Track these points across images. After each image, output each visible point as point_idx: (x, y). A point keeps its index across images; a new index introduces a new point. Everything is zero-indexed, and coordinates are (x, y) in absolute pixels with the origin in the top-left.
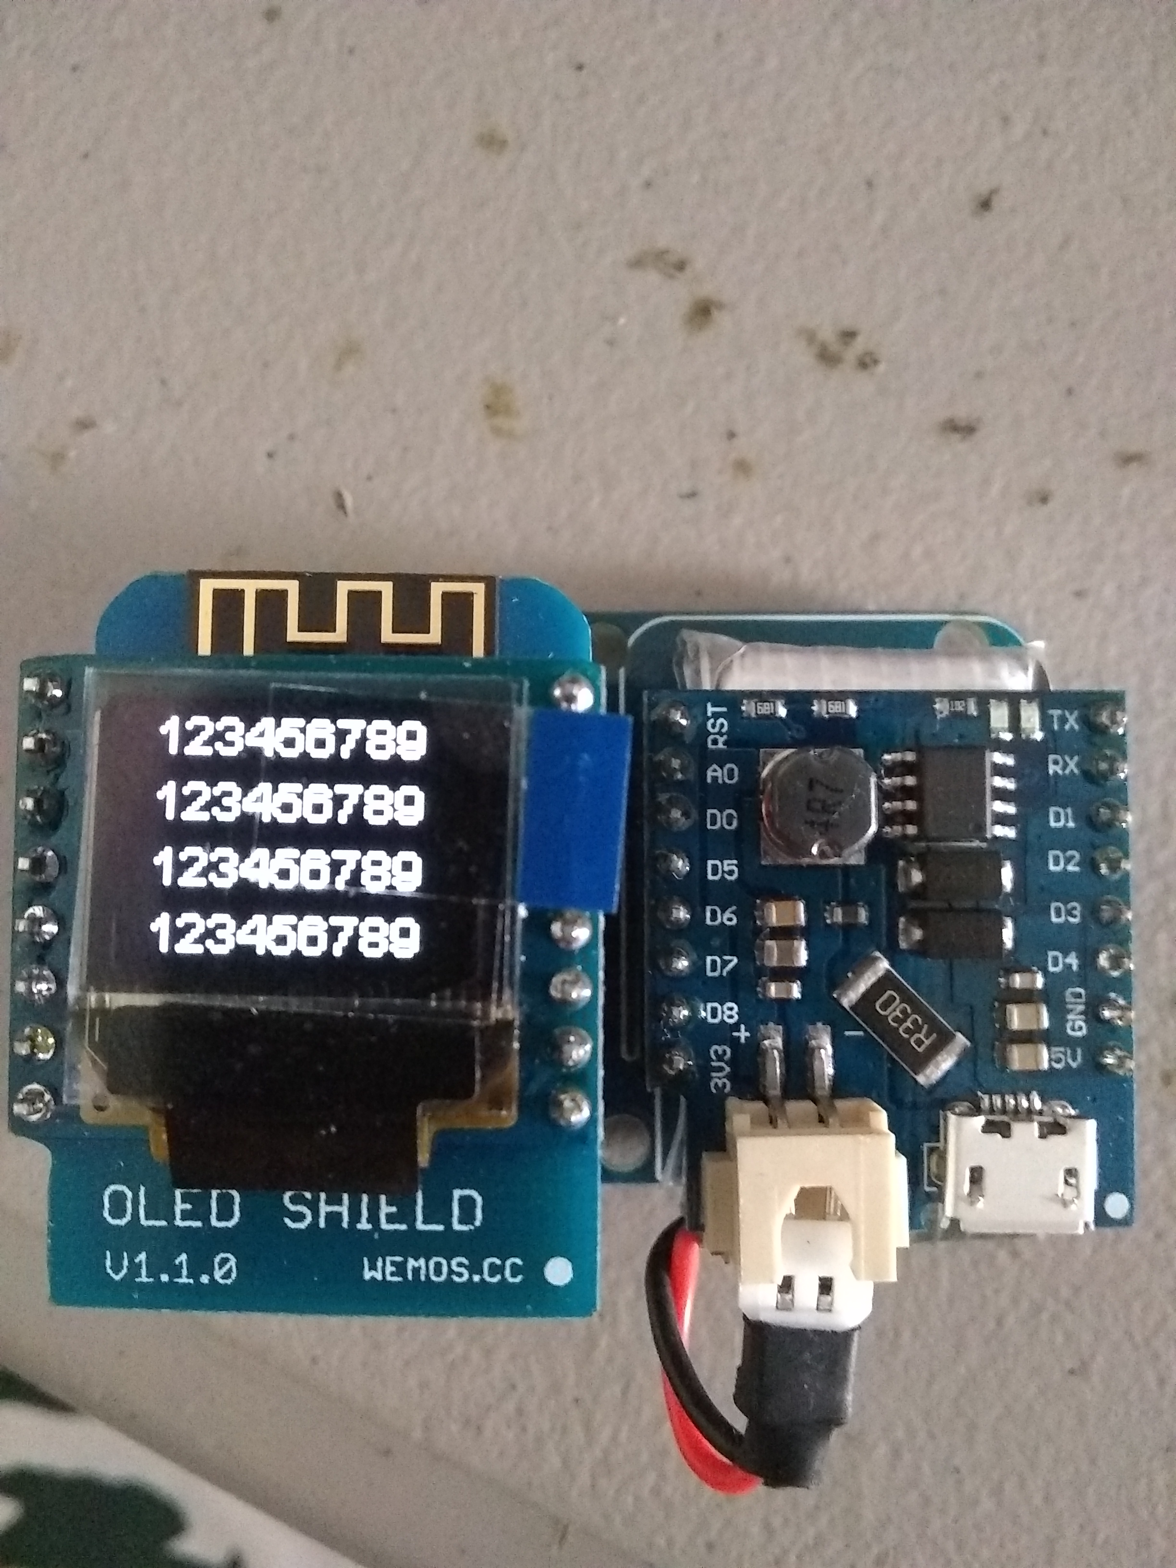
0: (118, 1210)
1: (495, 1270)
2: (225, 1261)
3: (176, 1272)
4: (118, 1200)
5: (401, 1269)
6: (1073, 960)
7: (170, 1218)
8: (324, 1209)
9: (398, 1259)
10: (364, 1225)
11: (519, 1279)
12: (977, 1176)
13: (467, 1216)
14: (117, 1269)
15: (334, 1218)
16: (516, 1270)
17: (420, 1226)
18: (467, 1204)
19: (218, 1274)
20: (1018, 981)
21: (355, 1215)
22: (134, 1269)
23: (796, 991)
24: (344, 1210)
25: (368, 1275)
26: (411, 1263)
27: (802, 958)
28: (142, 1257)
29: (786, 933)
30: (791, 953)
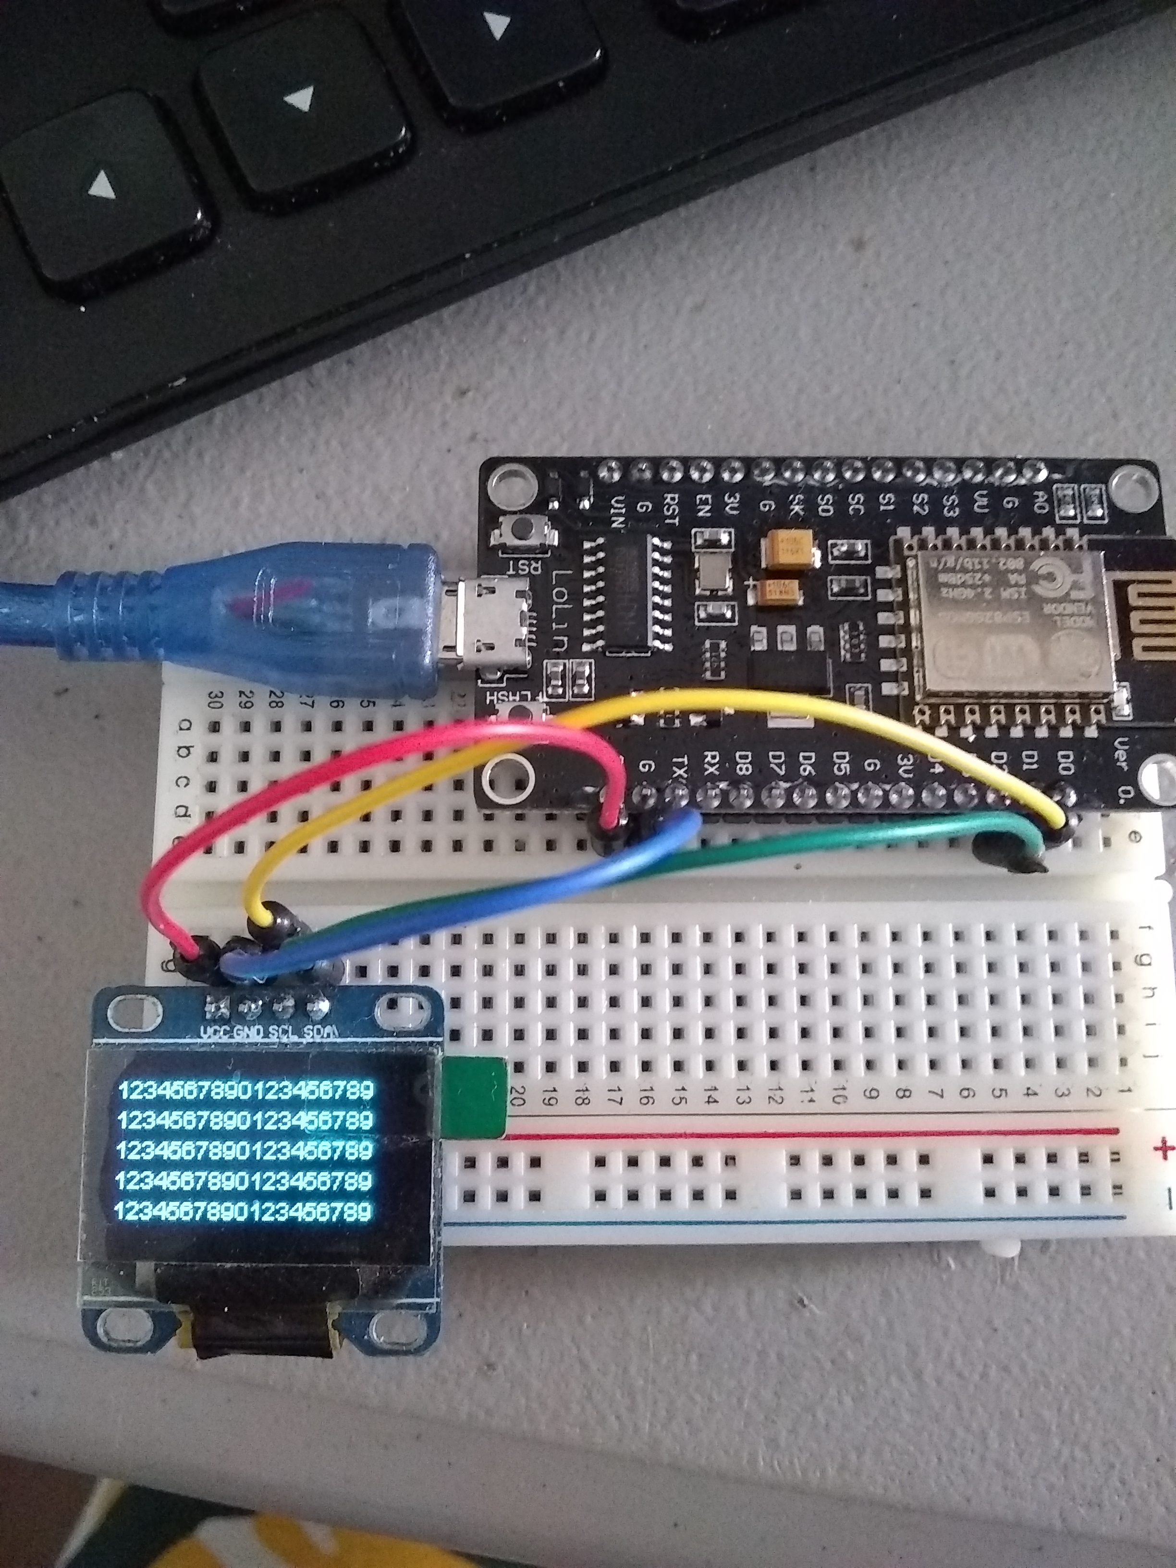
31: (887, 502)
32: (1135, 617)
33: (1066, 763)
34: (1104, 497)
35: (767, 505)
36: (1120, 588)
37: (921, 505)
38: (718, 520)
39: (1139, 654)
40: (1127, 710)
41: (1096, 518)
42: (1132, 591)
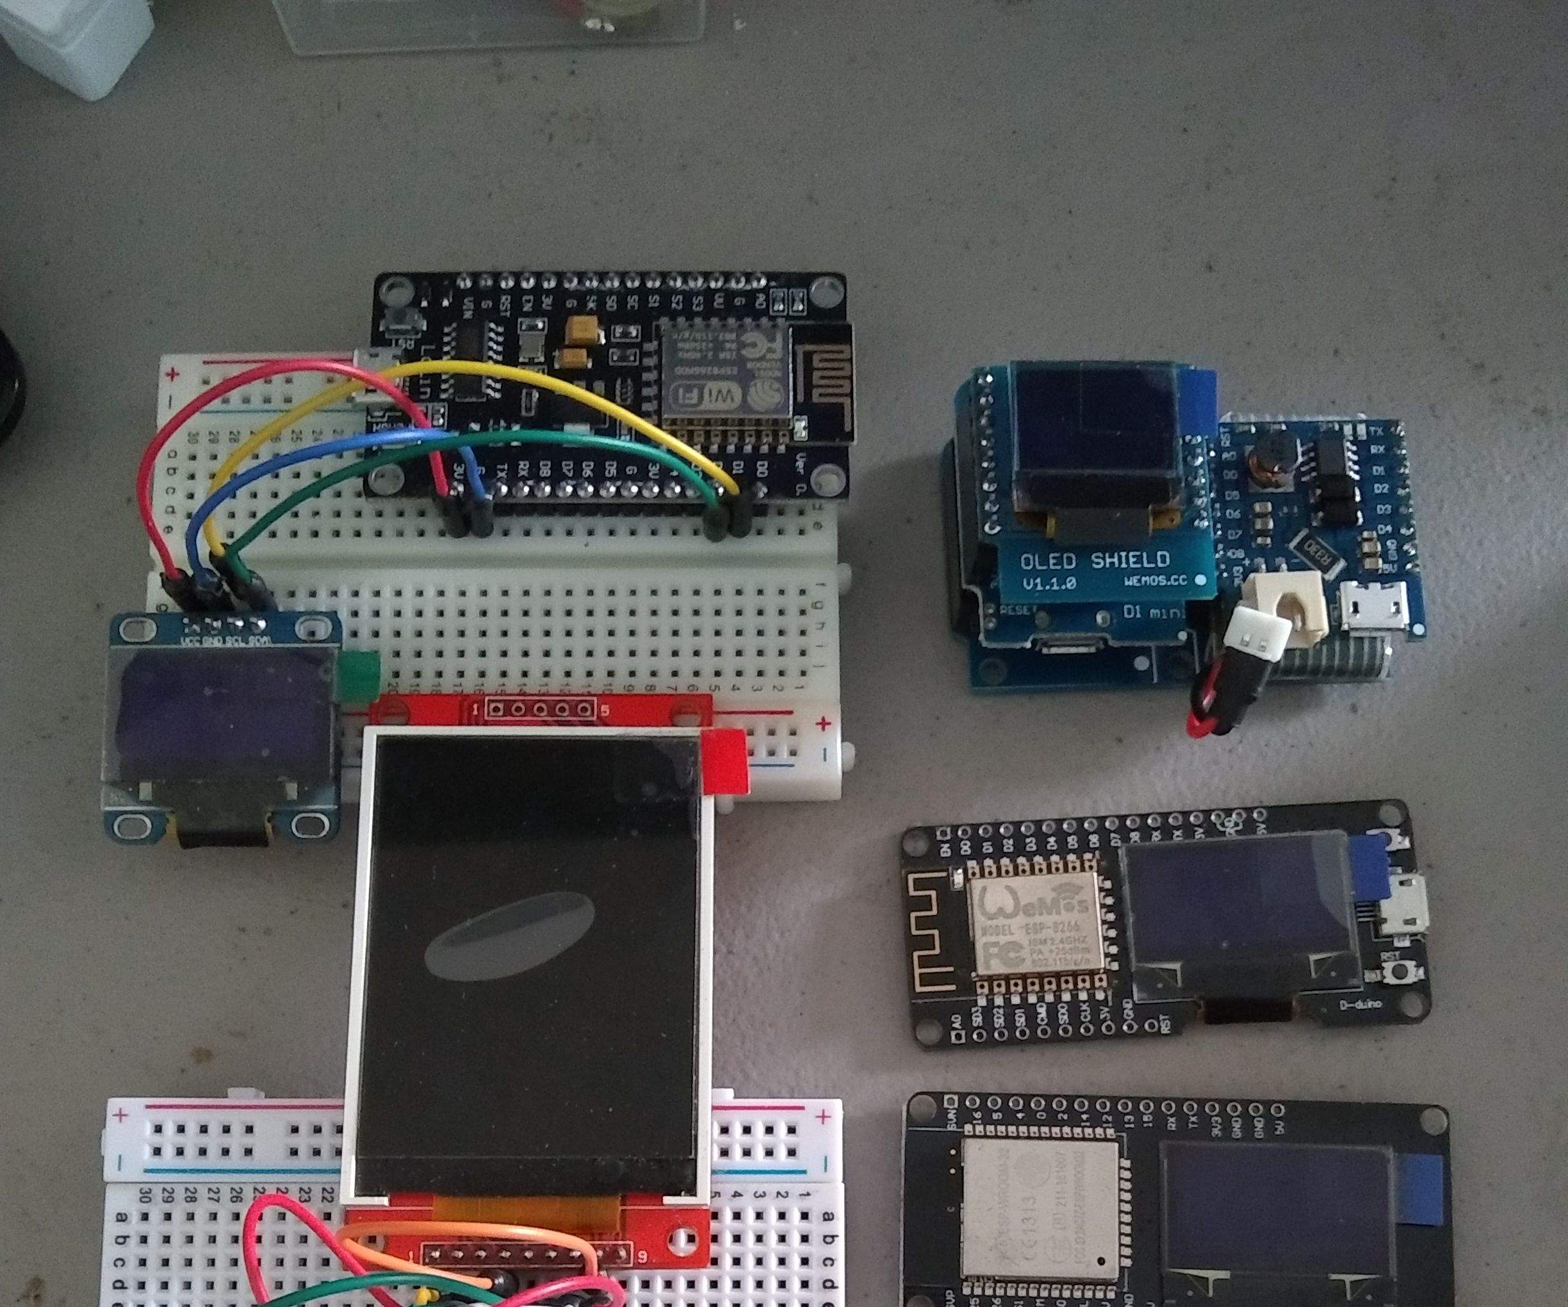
0: (1028, 564)
1: (1176, 580)
2: (1070, 581)
3: (1052, 585)
4: (1027, 559)
5: (1139, 581)
6: (1389, 528)
7: (1049, 566)
8: (1108, 560)
9: (1138, 577)
10: (1124, 565)
11: (1185, 583)
12: (1355, 605)
13: (1164, 561)
14: (1028, 584)
15: (1112, 564)
16: (1184, 580)
17: (1146, 565)
18: (1163, 558)
19: (1069, 585)
20: (1366, 534)
21: (1120, 562)
22: (1036, 585)
23: (1269, 541)
24: (1116, 560)
25: (1127, 583)
26: (1144, 579)
27: (1271, 525)
28: (1038, 580)
29: (1263, 516)
30: (1267, 524)
31: (654, 301)
32: (816, 375)
33: (762, 469)
34: (805, 297)
35: (571, 303)
36: (808, 356)
37: (678, 303)
38: (537, 312)
39: (816, 399)
40: (804, 434)
41: (798, 311)
42: (816, 358)
